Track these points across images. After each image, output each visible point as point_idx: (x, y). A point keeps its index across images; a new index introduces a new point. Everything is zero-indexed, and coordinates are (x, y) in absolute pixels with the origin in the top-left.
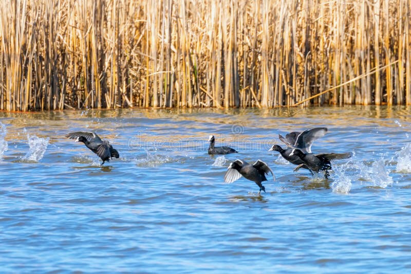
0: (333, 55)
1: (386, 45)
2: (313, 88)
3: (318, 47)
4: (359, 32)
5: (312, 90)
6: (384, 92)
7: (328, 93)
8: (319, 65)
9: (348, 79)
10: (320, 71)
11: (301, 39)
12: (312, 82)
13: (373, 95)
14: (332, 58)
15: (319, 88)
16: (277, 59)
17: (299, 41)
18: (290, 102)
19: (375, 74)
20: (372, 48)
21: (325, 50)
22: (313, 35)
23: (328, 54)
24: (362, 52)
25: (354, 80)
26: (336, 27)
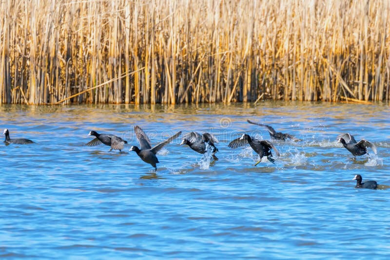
0: (90, 61)
1: (135, 54)
2: (73, 89)
3: (78, 55)
4: (113, 42)
5: (72, 90)
6: (133, 93)
7: (86, 94)
8: (79, 70)
9: (103, 82)
10: (79, 74)
11: (63, 48)
12: (72, 84)
13: (123, 95)
14: (90, 64)
15: (78, 89)
16: (43, 64)
17: (62, 50)
18: (54, 101)
19: (125, 78)
20: (123, 56)
21: (83, 57)
22: (73, 44)
23: (86, 60)
24: (115, 60)
25: (107, 82)
26: (93, 38)
